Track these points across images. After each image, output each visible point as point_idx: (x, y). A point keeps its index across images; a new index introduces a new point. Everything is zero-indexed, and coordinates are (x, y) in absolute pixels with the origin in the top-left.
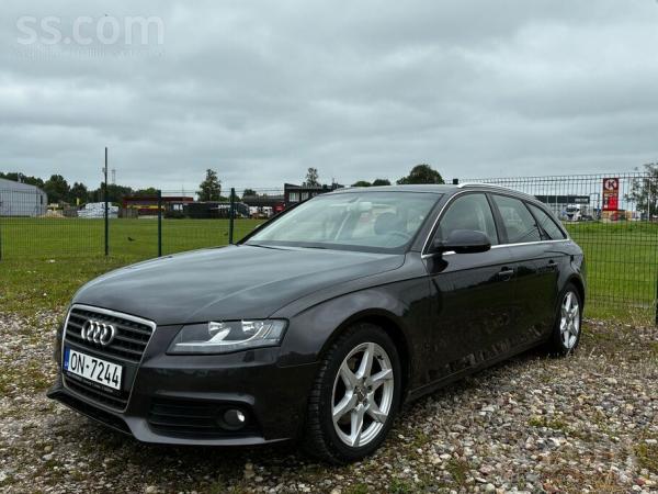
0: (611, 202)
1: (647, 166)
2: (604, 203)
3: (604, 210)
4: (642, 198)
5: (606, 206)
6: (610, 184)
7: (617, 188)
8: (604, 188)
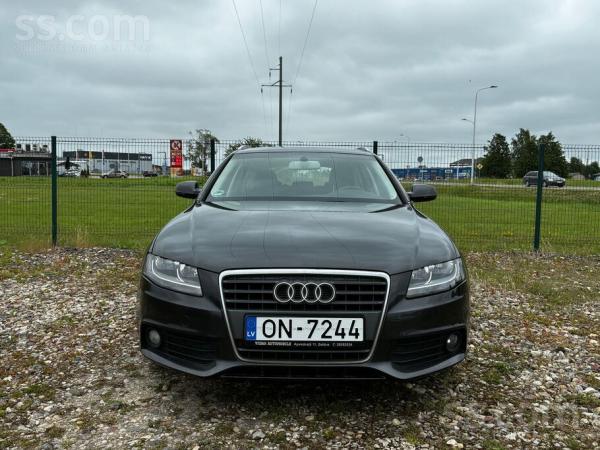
0: (177, 160)
1: (198, 131)
2: (171, 161)
3: (173, 166)
4: (195, 158)
5: (173, 164)
6: (176, 145)
7: (181, 149)
8: (171, 148)
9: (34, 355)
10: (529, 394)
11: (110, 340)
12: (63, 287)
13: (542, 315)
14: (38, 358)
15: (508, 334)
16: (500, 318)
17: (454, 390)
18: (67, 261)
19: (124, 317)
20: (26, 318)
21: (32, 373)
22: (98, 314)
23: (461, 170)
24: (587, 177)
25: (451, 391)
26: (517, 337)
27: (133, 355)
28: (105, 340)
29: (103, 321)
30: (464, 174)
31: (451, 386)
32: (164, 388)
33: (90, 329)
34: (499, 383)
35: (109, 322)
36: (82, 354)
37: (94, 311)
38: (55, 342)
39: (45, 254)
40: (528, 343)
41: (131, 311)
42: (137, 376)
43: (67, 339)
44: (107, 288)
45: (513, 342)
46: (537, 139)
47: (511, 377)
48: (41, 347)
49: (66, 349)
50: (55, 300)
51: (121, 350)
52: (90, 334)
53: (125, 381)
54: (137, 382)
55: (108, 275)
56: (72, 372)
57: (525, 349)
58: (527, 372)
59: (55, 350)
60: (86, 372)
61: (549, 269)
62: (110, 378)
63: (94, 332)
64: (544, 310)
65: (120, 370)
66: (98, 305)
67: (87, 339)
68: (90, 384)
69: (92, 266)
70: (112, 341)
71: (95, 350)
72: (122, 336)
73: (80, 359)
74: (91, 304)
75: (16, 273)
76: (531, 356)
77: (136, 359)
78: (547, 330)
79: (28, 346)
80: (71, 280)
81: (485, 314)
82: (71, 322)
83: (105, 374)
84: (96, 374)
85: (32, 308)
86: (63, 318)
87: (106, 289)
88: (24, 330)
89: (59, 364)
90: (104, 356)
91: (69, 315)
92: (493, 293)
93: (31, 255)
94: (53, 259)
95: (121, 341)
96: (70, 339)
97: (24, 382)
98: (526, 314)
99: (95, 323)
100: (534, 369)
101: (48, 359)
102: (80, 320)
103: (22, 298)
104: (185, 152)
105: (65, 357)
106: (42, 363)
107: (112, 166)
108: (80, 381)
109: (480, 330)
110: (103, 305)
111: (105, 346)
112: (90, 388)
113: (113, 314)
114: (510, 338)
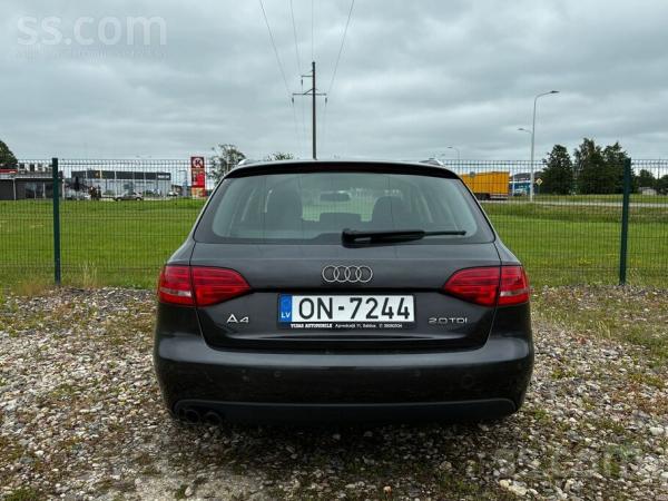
0: (199, 180)
1: (222, 146)
2: (193, 181)
3: (194, 186)
5: (195, 184)
6: (197, 163)
7: (203, 166)
8: (192, 166)
9: (23, 442)
10: (660, 492)
11: (119, 417)
12: (65, 342)
13: (650, 373)
14: (27, 446)
15: (614, 402)
16: (600, 377)
17: (562, 488)
18: (71, 306)
19: (137, 384)
20: (16, 387)
21: (19, 470)
22: (105, 380)
23: (517, 186)
24: (659, 192)
25: (560, 491)
26: (627, 407)
27: (147, 439)
28: (113, 417)
29: (110, 390)
30: (521, 190)
31: (557, 482)
32: (188, 491)
33: (95, 402)
34: (619, 477)
35: (118, 391)
36: (83, 440)
37: (100, 376)
38: (51, 421)
39: (46, 297)
40: (642, 414)
41: (146, 375)
42: (152, 473)
43: (65, 417)
44: (118, 342)
45: (622, 412)
46: (602, 150)
47: (633, 467)
48: (32, 429)
49: (63, 432)
50: (54, 361)
51: (132, 432)
52: (94, 410)
53: (138, 481)
54: (152, 482)
55: (120, 325)
56: (68, 469)
57: (641, 424)
58: (652, 459)
59: (50, 433)
60: (87, 467)
61: (641, 308)
62: (117, 477)
63: (99, 406)
64: (651, 367)
65: (131, 465)
66: (105, 367)
67: (90, 417)
68: (92, 488)
69: (101, 312)
70: (122, 420)
71: (100, 434)
72: (133, 412)
73: (80, 448)
74: (97, 366)
75: (9, 323)
76: (651, 434)
77: (152, 446)
78: (662, 394)
79: (15, 429)
80: (74, 333)
81: (580, 373)
82: (72, 392)
83: (112, 471)
84: (99, 470)
85: (24, 372)
86: (62, 386)
87: (116, 344)
88: (12, 405)
89: (53, 456)
90: (111, 442)
91: (70, 382)
92: (584, 342)
93: (29, 299)
94: (55, 303)
95: (133, 418)
96: (68, 419)
97: (7, 484)
98: (630, 373)
99: (102, 393)
100: (658, 454)
101: (40, 449)
102: (82, 389)
103: (14, 358)
104: (208, 169)
105: (62, 445)
106: (32, 455)
107: (126, 187)
108: (78, 482)
109: (578, 395)
110: (112, 367)
111: (112, 428)
112: (91, 493)
113: (124, 380)
114: (618, 407)
